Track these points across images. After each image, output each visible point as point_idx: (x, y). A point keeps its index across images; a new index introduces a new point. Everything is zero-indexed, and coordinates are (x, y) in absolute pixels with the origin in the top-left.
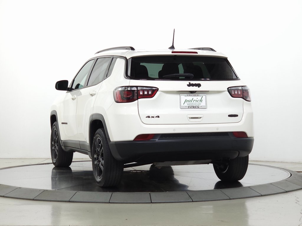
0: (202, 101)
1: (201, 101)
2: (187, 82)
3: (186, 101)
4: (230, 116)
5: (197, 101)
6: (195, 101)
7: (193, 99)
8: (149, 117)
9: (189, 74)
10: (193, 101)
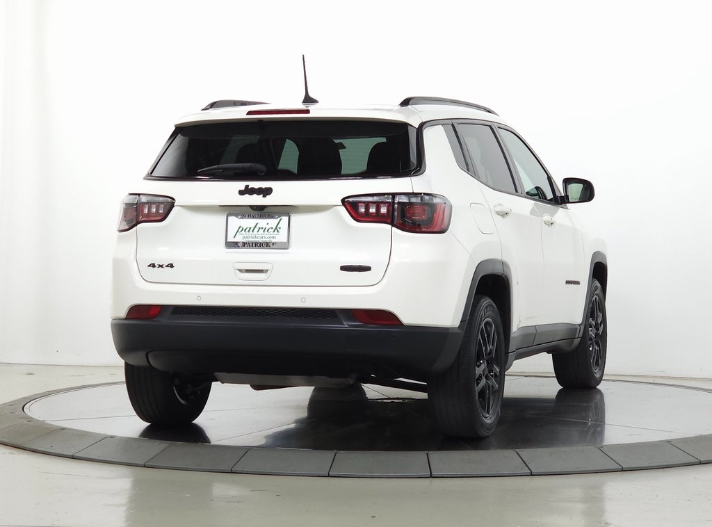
0: (278, 231)
1: (276, 229)
2: (241, 185)
3: (240, 229)
4: (344, 268)
5: (266, 230)
6: (261, 231)
7: (257, 226)
8: (153, 266)
9: (253, 164)
10: (256, 230)
